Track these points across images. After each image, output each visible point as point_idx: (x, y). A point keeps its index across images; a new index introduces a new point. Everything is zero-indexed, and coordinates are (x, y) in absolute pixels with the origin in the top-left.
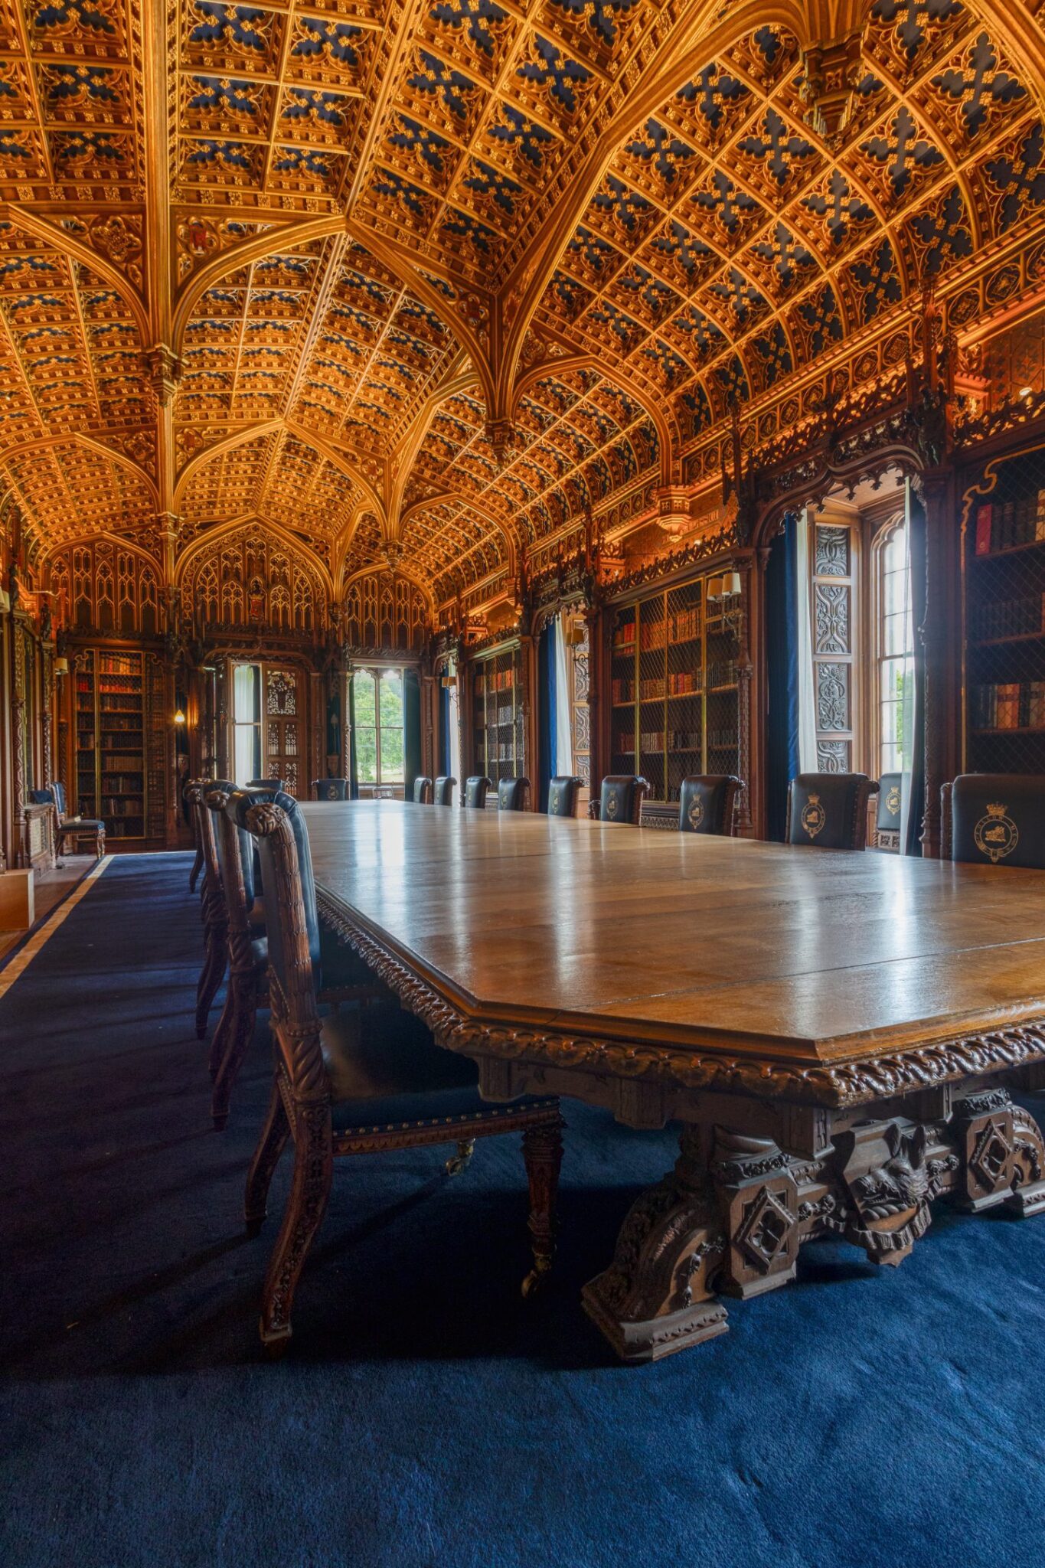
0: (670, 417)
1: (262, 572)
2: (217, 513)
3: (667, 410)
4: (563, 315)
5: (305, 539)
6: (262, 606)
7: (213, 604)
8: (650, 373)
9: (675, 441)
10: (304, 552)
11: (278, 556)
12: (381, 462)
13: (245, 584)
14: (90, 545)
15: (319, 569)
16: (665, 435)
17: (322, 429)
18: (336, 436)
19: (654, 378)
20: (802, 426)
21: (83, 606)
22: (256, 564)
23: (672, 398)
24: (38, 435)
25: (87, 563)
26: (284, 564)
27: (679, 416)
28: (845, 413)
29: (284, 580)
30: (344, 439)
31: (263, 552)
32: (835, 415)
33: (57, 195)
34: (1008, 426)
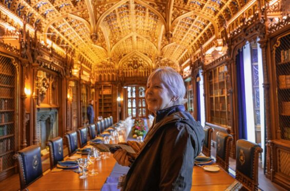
0: (217, 22)
1: (137, 64)
2: (126, 52)
3: (215, 20)
4: (184, 4)
5: (146, 55)
6: (137, 72)
7: (126, 73)
8: (209, 12)
9: (219, 27)
10: (146, 58)
11: (141, 59)
12: (156, 38)
13: (133, 67)
14: (102, 63)
15: (150, 61)
16: (216, 26)
17: (142, 33)
18: (145, 34)
19: (211, 13)
20: (239, 26)
21: (100, 76)
22: (136, 62)
23: (217, 17)
24: (85, 46)
25: (101, 66)
26: (141, 61)
27: (219, 21)
28: (247, 23)
29: (142, 65)
30: (147, 34)
31: (137, 59)
32: (246, 23)
33: (75, 10)
34: (280, 28)
